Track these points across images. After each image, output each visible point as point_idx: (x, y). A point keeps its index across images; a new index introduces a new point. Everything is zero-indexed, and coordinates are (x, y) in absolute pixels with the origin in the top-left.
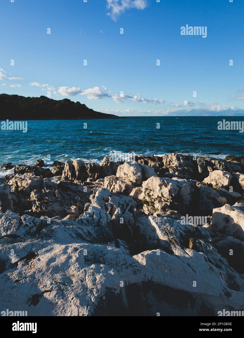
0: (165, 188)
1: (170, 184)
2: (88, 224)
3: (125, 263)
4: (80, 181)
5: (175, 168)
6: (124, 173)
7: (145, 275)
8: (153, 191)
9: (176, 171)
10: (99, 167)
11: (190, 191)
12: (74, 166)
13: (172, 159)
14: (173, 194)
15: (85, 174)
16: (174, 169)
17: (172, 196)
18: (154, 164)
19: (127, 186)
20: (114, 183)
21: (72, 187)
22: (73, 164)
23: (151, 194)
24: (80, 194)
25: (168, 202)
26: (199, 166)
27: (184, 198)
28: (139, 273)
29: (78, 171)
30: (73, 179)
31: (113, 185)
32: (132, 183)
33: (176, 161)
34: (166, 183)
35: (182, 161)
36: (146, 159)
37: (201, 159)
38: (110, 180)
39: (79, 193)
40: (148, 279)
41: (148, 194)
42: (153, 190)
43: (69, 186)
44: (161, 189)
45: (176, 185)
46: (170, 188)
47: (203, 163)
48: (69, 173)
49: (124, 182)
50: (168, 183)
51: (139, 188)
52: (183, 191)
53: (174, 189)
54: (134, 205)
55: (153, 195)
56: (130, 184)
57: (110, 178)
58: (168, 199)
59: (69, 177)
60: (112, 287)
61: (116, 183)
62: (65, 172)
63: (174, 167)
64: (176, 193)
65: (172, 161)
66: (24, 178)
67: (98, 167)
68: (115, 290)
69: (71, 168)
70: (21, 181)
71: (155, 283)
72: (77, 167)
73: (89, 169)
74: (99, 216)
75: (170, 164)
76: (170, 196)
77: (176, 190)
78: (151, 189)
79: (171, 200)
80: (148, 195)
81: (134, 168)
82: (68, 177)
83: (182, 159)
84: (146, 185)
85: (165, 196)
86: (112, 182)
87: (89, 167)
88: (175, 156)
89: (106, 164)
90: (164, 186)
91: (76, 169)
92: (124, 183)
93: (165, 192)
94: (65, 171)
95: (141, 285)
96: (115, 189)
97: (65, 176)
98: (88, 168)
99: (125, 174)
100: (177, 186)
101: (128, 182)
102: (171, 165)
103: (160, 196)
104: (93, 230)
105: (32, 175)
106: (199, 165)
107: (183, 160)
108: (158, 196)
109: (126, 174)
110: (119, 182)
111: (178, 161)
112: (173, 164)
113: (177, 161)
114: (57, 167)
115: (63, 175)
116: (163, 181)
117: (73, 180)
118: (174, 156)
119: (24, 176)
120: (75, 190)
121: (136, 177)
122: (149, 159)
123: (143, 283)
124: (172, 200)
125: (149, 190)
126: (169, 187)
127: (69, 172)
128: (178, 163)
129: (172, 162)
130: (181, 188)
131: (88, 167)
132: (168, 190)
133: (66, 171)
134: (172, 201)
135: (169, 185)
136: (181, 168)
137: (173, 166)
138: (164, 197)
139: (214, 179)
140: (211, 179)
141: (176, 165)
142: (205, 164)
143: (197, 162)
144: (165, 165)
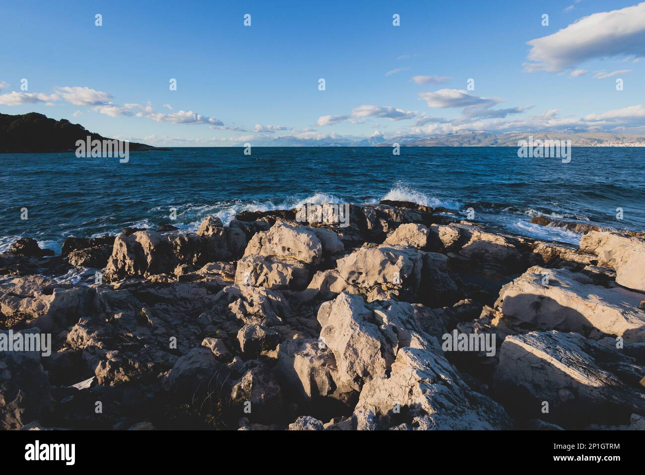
0: (391, 266)
6: (283, 247)
12: (139, 244)
14: (405, 275)
15: (168, 258)
17: (404, 278)
19: (295, 272)
20: (265, 270)
21: (159, 291)
22: (137, 240)
23: (360, 281)
24: (186, 303)
25: (395, 289)
29: (152, 252)
30: (139, 272)
31: (263, 274)
32: (304, 265)
34: (393, 256)
38: (257, 265)
39: (183, 303)
41: (354, 281)
42: (366, 273)
43: (152, 290)
44: (383, 268)
48: (128, 261)
49: (290, 265)
50: (396, 257)
51: (328, 272)
55: (363, 282)
56: (301, 267)
57: (255, 261)
61: (271, 269)
62: (116, 261)
69: (132, 250)
76: (400, 279)
77: (409, 266)
80: (352, 284)
81: (308, 236)
86: (262, 268)
87: (179, 242)
90: (389, 262)
91: (146, 251)
92: (288, 267)
94: (115, 258)
96: (267, 281)
97: (117, 268)
98: (177, 244)
99: (284, 249)
101: (296, 263)
108: (376, 282)
109: (287, 249)
110: (278, 265)
117: (140, 274)
120: (171, 297)
121: (314, 252)
125: (356, 275)
126: (400, 263)
127: (127, 258)
130: (416, 261)
131: (176, 242)
132: (399, 269)
133: (120, 258)
134: (401, 287)
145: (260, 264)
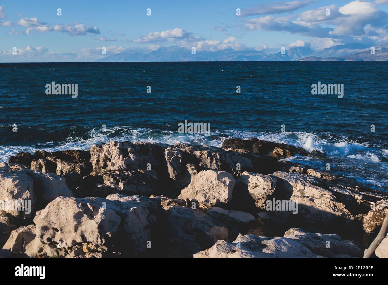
0: (88, 220)
1: (101, 210)
5: (118, 173)
8: (62, 232)
9: (120, 180)
13: (109, 155)
14: (107, 233)
16: (117, 174)
17: (106, 237)
18: (69, 168)
23: (56, 239)
25: (99, 252)
26: (168, 165)
32: (9, 219)
33: (119, 158)
34: (91, 208)
35: (133, 157)
37: (173, 149)
41: (49, 239)
42: (61, 230)
44: (79, 223)
45: (115, 212)
46: (100, 220)
47: (177, 159)
50: (96, 209)
51: (26, 228)
52: (130, 224)
53: (109, 221)
58: (97, 246)
63: (115, 172)
64: (115, 230)
65: (111, 157)
75: (106, 166)
76: (101, 239)
77: (114, 222)
78: (56, 226)
79: (104, 247)
83: (132, 152)
84: (44, 219)
85: (89, 239)
88: (117, 147)
90: (85, 216)
93: (89, 231)
100: (118, 213)
102: (110, 167)
103: (79, 240)
106: (170, 163)
107: (134, 154)
111: (123, 157)
112: (113, 165)
113: (121, 156)
116: (84, 206)
118: (114, 148)
122: (58, 158)
124: (106, 246)
125: (51, 231)
126: (98, 217)
128: (123, 162)
129: (110, 161)
130: (126, 216)
132: (97, 225)
134: (106, 249)
135: (99, 214)
136: (131, 172)
137: (112, 169)
138: (89, 243)
139: (201, 189)
140: (194, 191)
141: (120, 167)
142: (180, 160)
143: (165, 157)
144: (95, 168)
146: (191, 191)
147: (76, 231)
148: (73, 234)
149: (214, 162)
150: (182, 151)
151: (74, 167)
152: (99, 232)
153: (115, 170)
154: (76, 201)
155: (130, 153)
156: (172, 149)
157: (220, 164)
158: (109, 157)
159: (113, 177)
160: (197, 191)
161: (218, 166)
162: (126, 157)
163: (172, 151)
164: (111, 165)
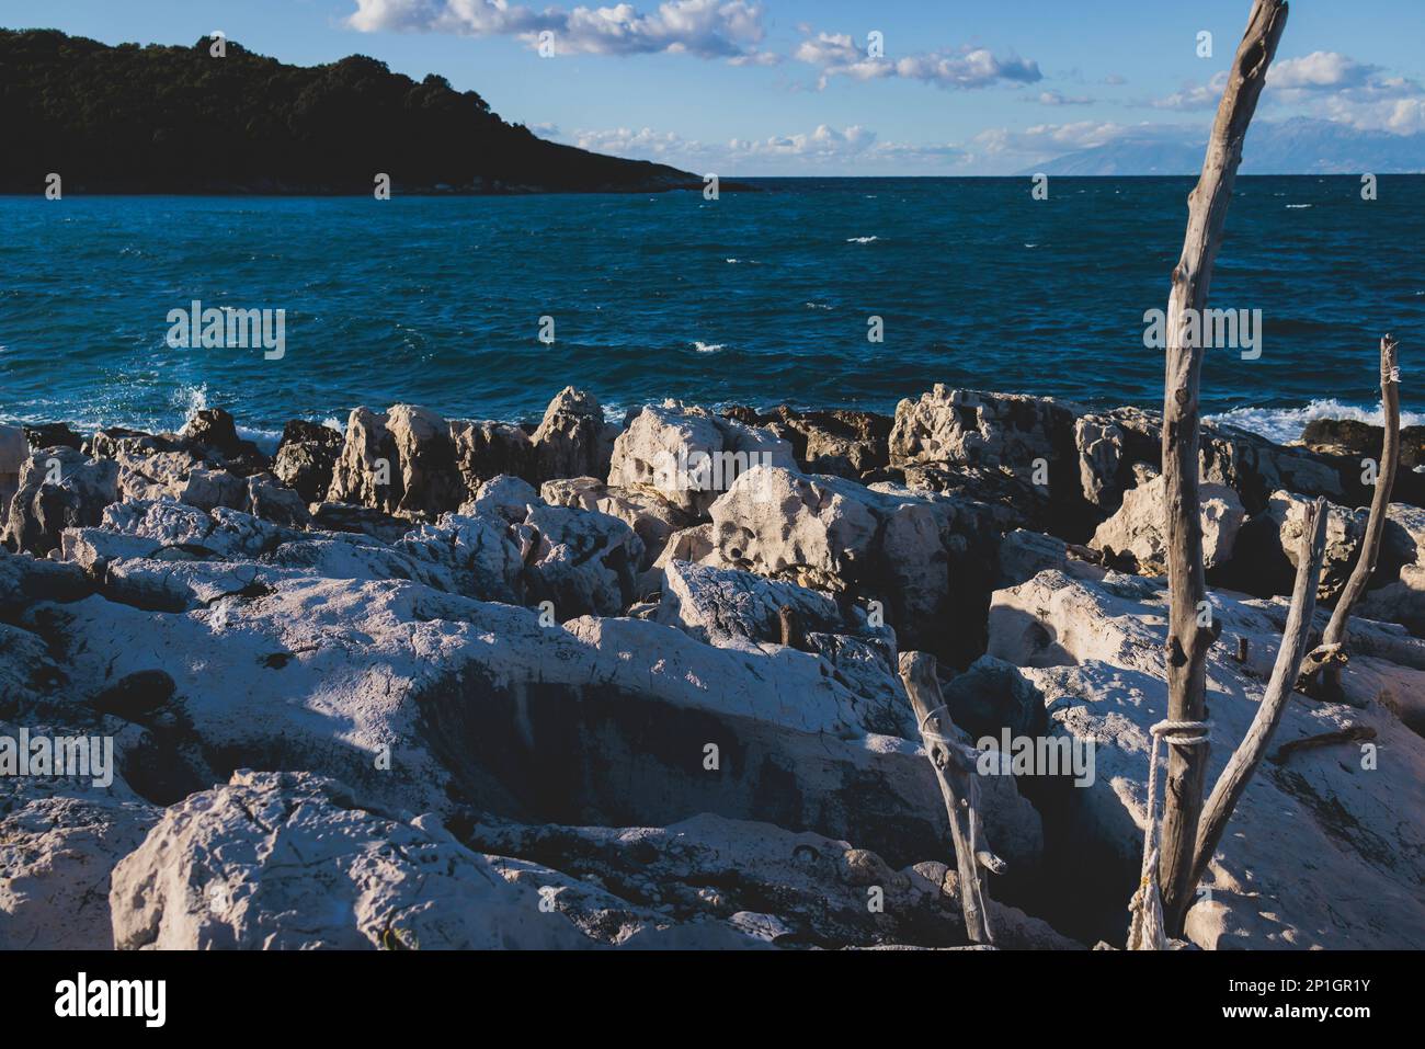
0: (810, 517)
1: (837, 498)
2: (431, 559)
3: (538, 633)
4: (421, 513)
5: (944, 467)
6: (637, 460)
7: (594, 666)
8: (760, 540)
9: (945, 484)
10: (523, 448)
11: (940, 544)
12: (391, 436)
13: (927, 420)
14: (846, 551)
15: (447, 480)
16: (941, 473)
17: (844, 558)
18: (834, 448)
19: (645, 524)
22: (389, 425)
23: (749, 554)
25: (829, 590)
26: (1082, 462)
27: (904, 571)
28: (573, 661)
29: (415, 461)
30: (386, 504)
32: (670, 512)
33: (951, 431)
34: (817, 493)
35: (988, 431)
36: (793, 424)
37: (1101, 419)
40: (601, 677)
41: (735, 552)
42: (759, 533)
44: (792, 523)
45: (866, 508)
46: (832, 519)
47: (1107, 447)
48: (367, 474)
49: (635, 507)
50: (826, 496)
51: (697, 529)
52: (897, 539)
53: (853, 525)
54: (630, 548)
55: (758, 558)
56: (660, 513)
57: (565, 486)
58: (826, 576)
59: (367, 497)
60: (484, 661)
62: (345, 471)
63: (938, 466)
64: (862, 544)
65: (933, 427)
66: (155, 473)
67: (516, 443)
68: (494, 674)
69: (377, 448)
70: (141, 485)
71: (622, 691)
72: (410, 440)
73: (468, 456)
74: (474, 541)
75: (917, 448)
76: (833, 561)
77: (865, 530)
78: (749, 525)
79: (839, 581)
80: (734, 559)
81: (682, 433)
82: (363, 493)
83: (985, 418)
84: (727, 506)
85: (811, 560)
87: (470, 443)
88: (948, 402)
89: (560, 428)
90: (805, 508)
91: (403, 453)
92: (631, 511)
93: (811, 542)
94: (345, 464)
95: (579, 695)
97: (345, 488)
98: (465, 447)
99: (640, 465)
100: (872, 511)
101: (653, 504)
102: (928, 454)
103: (790, 559)
104: (450, 577)
105: (190, 465)
106: (1089, 458)
107: (992, 424)
108: (781, 561)
109: (646, 469)
110: (610, 502)
111: (962, 429)
112: (936, 446)
113: (957, 427)
114: (303, 447)
115: (337, 484)
116: (804, 485)
117: (386, 510)
118: (940, 402)
119: (155, 464)
122: (812, 424)
123: (586, 687)
124: (844, 580)
125: (740, 535)
126: (829, 513)
127: (366, 466)
128: (962, 440)
129: (930, 437)
130: (890, 519)
131: (463, 441)
132: (825, 529)
133: (353, 464)
134: (843, 586)
135: (832, 506)
136: (980, 470)
137: (934, 456)
138: (810, 568)
139: (1145, 525)
140: (1127, 527)
141: (953, 455)
142: (1117, 451)
143: (1074, 440)
144: (894, 454)
145: (573, 492)
146: (1120, 528)
147: (785, 538)
148: (781, 544)
149: (1217, 465)
150: (1125, 429)
151: (847, 448)
152: (828, 545)
153: (940, 461)
154: (789, 474)
155: (979, 421)
156: (1096, 420)
157: (1233, 472)
158: (928, 426)
159: (928, 474)
160: (1136, 529)
161: (1227, 477)
162: (968, 430)
163: (1096, 425)
164: (932, 447)
